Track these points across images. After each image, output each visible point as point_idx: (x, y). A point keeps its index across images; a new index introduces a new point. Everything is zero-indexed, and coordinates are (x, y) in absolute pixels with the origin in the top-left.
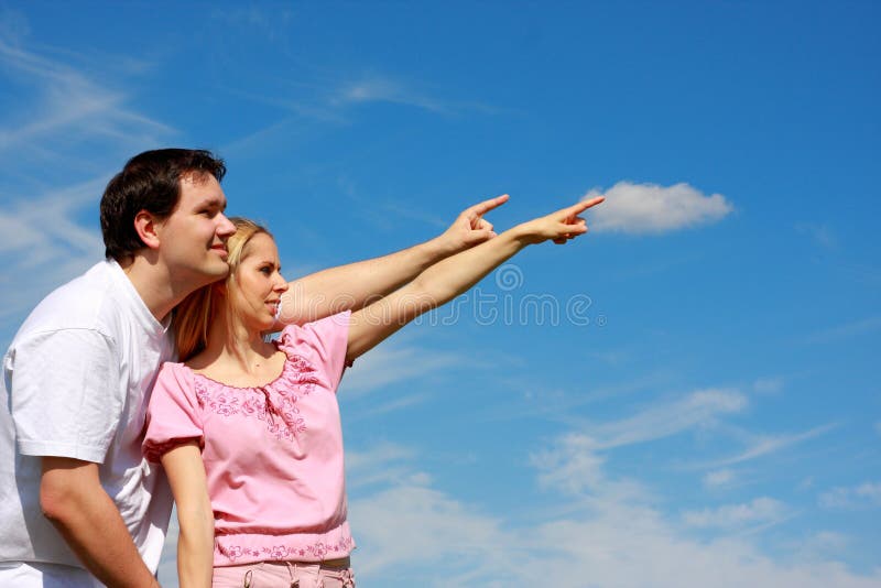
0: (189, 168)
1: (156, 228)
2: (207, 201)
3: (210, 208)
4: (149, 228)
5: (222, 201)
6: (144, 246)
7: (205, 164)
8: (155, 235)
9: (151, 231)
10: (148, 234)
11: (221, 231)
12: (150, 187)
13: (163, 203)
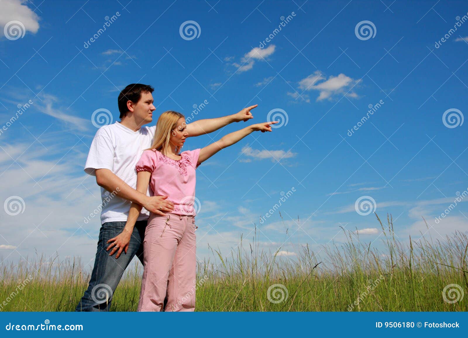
0: (144, 90)
1: (133, 106)
2: (149, 100)
3: (149, 102)
4: (131, 106)
5: (152, 100)
6: (129, 111)
7: (149, 89)
8: (132, 108)
9: (131, 107)
10: (130, 107)
11: (152, 109)
12: (133, 94)
13: (136, 99)
